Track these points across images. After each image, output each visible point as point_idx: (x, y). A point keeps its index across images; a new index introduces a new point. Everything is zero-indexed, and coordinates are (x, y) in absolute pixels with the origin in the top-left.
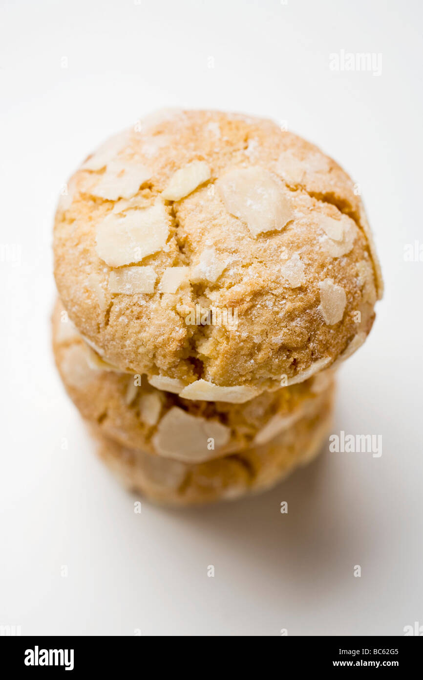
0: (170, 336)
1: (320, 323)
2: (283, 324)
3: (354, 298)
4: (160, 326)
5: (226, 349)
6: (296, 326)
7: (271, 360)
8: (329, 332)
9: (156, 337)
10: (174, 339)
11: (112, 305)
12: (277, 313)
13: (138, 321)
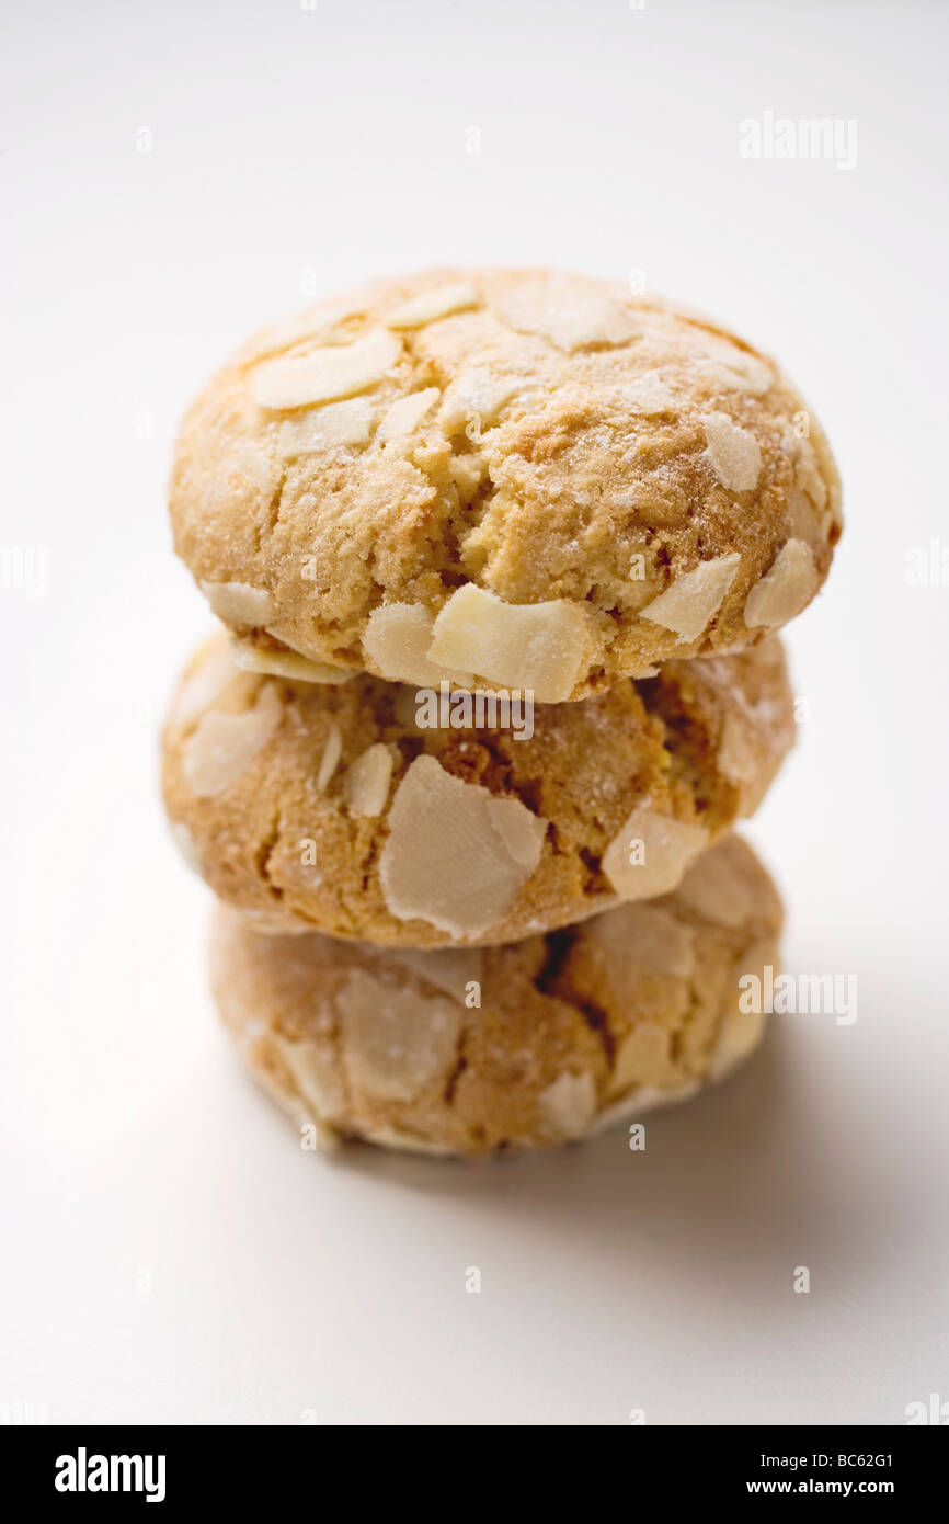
0: (403, 502)
1: (710, 484)
2: (632, 474)
3: (778, 467)
4: (381, 488)
5: (518, 516)
6: (660, 479)
7: (614, 541)
8: (732, 506)
9: (373, 510)
10: (411, 507)
11: (284, 479)
12: (620, 454)
13: (338, 494)
